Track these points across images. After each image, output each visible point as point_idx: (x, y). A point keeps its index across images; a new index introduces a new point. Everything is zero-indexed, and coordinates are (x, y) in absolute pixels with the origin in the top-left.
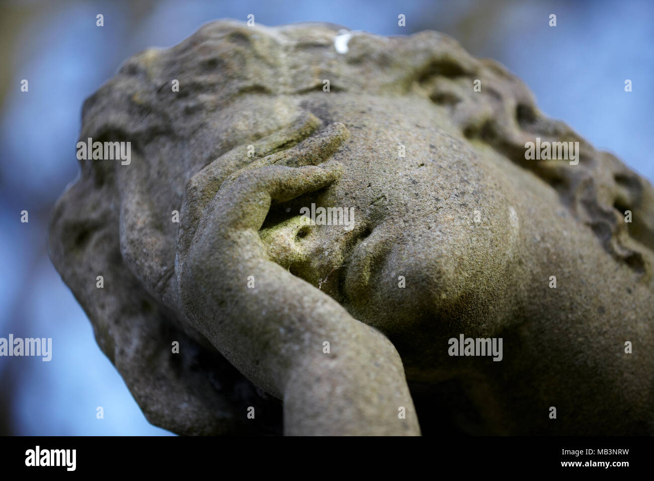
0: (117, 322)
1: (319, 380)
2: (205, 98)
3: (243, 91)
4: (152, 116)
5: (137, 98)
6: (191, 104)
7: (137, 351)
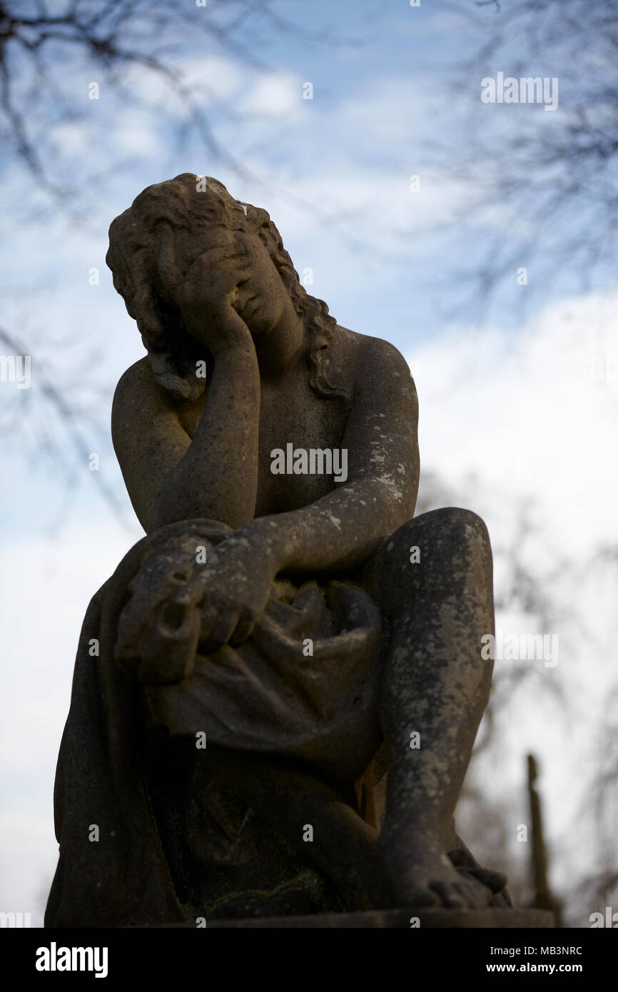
0: (141, 285)
1: (243, 359)
2: (206, 223)
3: (220, 225)
4: (184, 220)
5: (180, 211)
6: (201, 223)
7: (146, 299)
